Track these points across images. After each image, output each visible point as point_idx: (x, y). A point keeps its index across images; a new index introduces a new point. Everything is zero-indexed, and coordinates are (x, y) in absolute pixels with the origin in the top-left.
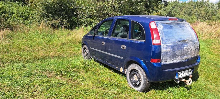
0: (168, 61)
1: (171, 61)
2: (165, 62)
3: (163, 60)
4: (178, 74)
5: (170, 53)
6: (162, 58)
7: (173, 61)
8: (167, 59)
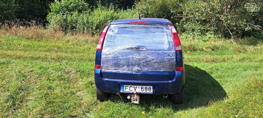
0: (109, 69)
1: (113, 70)
2: (106, 70)
3: (103, 67)
4: (125, 87)
5: (112, 60)
6: (102, 65)
7: (116, 70)
8: (107, 67)
